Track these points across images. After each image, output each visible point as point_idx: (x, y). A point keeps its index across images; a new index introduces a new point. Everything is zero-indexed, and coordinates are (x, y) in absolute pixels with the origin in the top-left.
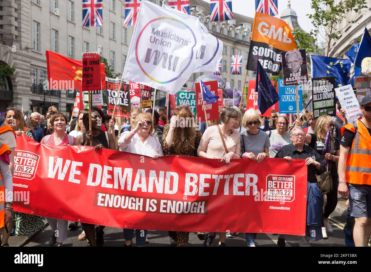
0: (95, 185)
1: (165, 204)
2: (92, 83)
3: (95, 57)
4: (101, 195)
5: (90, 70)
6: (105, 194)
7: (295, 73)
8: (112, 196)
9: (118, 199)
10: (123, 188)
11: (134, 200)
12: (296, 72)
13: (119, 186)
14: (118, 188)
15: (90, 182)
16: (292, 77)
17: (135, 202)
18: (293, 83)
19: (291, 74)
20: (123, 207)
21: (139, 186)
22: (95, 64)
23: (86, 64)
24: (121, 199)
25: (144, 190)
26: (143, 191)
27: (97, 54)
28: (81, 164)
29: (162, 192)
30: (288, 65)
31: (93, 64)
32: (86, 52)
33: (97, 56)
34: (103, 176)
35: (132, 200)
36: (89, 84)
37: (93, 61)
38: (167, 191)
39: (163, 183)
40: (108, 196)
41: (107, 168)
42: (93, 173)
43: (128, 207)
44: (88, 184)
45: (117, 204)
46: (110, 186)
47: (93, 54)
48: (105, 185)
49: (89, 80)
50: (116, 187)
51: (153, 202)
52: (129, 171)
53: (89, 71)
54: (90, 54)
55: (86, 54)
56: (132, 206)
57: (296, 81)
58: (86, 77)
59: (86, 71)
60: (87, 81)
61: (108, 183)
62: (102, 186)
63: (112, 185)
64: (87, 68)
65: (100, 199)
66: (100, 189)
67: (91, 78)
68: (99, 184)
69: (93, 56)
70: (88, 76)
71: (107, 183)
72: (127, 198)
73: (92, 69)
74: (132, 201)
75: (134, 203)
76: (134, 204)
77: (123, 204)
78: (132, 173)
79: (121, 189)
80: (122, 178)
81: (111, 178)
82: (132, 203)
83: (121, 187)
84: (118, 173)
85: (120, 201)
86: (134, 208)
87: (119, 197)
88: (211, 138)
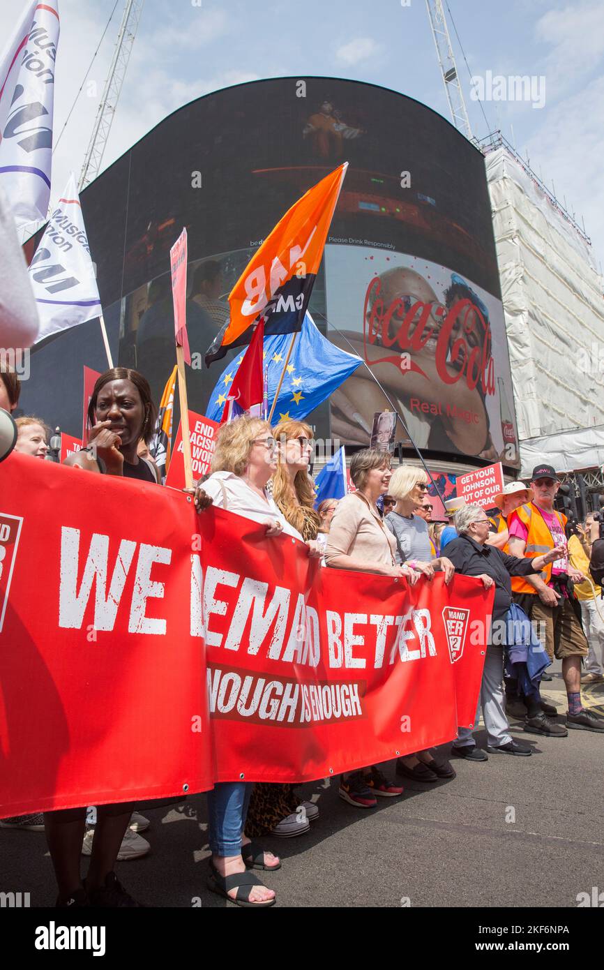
8: (218, 673)
9: (231, 682)
10: (253, 650)
11: (279, 692)
13: (245, 642)
14: (236, 649)
17: (280, 698)
20: (244, 712)
24: (241, 685)
28: (164, 556)
35: (274, 690)
43: (257, 713)
45: (226, 702)
50: (233, 643)
56: (269, 709)
71: (208, 629)
72: (261, 682)
74: (273, 695)
75: (277, 701)
76: (274, 703)
77: (245, 702)
78: (288, 603)
79: (249, 652)
80: (264, 616)
81: (224, 613)
82: (272, 700)
83: (248, 645)
84: (254, 597)
85: (238, 690)
86: (275, 715)
87: (235, 677)
88: (363, 521)
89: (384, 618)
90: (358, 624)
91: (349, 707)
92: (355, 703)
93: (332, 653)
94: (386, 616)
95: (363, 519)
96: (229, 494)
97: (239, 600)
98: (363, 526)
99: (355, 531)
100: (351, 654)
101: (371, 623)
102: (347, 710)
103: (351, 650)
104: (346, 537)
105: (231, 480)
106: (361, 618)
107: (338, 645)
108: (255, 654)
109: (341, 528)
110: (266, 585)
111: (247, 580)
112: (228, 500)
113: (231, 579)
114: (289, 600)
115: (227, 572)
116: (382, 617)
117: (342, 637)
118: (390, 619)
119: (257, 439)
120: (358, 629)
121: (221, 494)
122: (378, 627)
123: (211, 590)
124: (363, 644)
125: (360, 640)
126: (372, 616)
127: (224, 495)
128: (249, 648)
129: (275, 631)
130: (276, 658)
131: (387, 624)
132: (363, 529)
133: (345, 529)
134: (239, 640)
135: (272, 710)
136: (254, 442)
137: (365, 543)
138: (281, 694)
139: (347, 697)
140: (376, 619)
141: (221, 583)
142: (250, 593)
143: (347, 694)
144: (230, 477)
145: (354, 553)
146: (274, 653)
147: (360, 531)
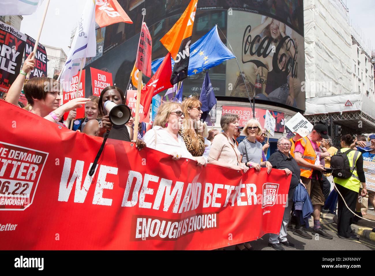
0: (130, 206)
8: (150, 220)
9: (156, 224)
10: (166, 209)
11: (177, 226)
13: (162, 206)
14: (158, 209)
17: (178, 228)
20: (162, 236)
24: (161, 224)
34: (142, 191)
35: (175, 226)
40: (145, 221)
41: (149, 178)
42: (131, 186)
43: (168, 236)
44: (122, 205)
45: (154, 232)
46: (148, 205)
48: (143, 204)
50: (156, 207)
56: (172, 234)
62: (140, 206)
63: (151, 204)
66: (136, 211)
68: (136, 203)
71: (144, 201)
72: (170, 223)
76: (175, 231)
77: (162, 232)
78: (182, 189)
79: (164, 210)
80: (170, 195)
81: (152, 194)
83: (163, 207)
84: (166, 187)
85: (159, 227)
86: (175, 236)
87: (158, 221)
88: (224, 146)
89: (231, 186)
90: (219, 189)
91: (210, 224)
92: (214, 222)
93: (205, 201)
94: (232, 186)
95: (225, 145)
96: (158, 137)
97: (159, 188)
98: (224, 148)
99: (221, 150)
100: (215, 201)
101: (225, 188)
102: (209, 225)
103: (215, 200)
104: (217, 153)
105: (160, 130)
106: (221, 186)
107: (209, 197)
108: (167, 211)
109: (214, 148)
110: (171, 181)
111: (162, 179)
112: (157, 139)
113: (155, 179)
114: (183, 187)
115: (153, 176)
116: (230, 186)
117: (212, 194)
118: (233, 187)
119: (172, 111)
120: (219, 191)
121: (154, 136)
122: (228, 190)
123: (146, 184)
124: (221, 197)
125: (219, 196)
126: (226, 186)
127: (156, 137)
128: (164, 209)
129: (176, 201)
130: (176, 212)
131: (232, 189)
132: (225, 149)
133: (216, 149)
134: (159, 205)
135: (174, 234)
136: (171, 113)
137: (225, 155)
139: (210, 219)
140: (227, 187)
141: (151, 180)
142: (164, 184)
143: (210, 218)
144: (160, 129)
145: (220, 160)
146: (175, 211)
147: (223, 150)
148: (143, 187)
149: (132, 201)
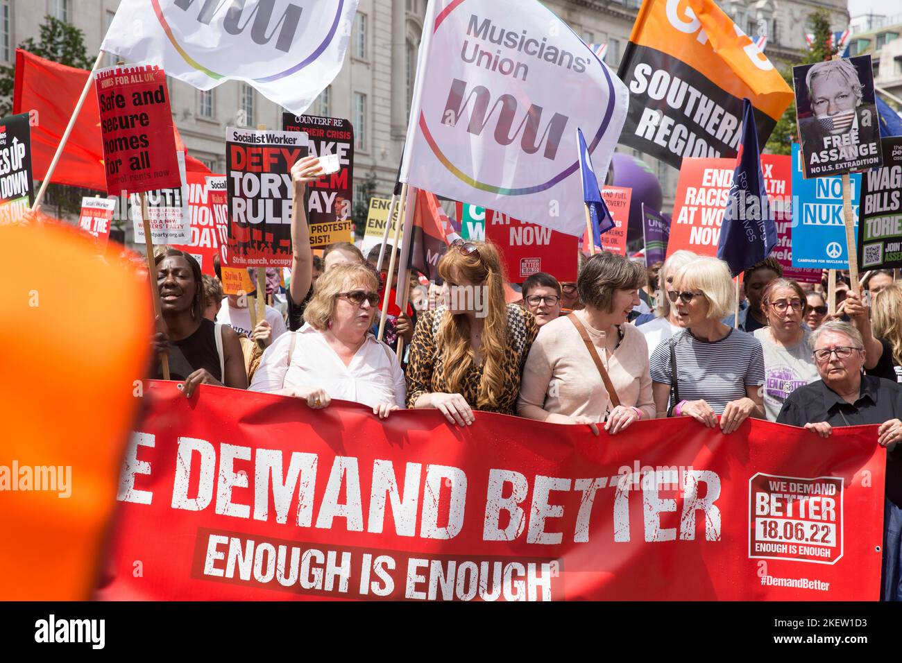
0: (195, 509)
1: (420, 571)
2: (148, 166)
3: (151, 77)
4: (214, 540)
5: (137, 122)
6: (227, 538)
7: (840, 135)
8: (250, 544)
9: (266, 553)
10: (282, 519)
11: (320, 560)
12: (842, 130)
13: (272, 512)
14: (265, 519)
15: (179, 499)
16: (830, 147)
17: (324, 566)
18: (834, 167)
19: (825, 139)
20: (284, 582)
21: (338, 511)
22: (152, 102)
23: (121, 104)
24: (277, 555)
25: (355, 524)
26: (350, 527)
27: (156, 67)
28: (150, 440)
29: (412, 533)
30: (817, 109)
31: (146, 103)
32: (117, 67)
33: (154, 77)
34: (221, 479)
35: (313, 559)
36: (138, 168)
37: (145, 94)
38: (431, 531)
39: (416, 502)
40: (236, 543)
41: (231, 452)
42: (189, 469)
43: (298, 581)
44: (174, 505)
45: (264, 572)
46: (241, 511)
47: (142, 68)
48: (228, 508)
49: (137, 159)
50: (261, 514)
51: (384, 565)
52: (304, 462)
53: (133, 126)
54: (132, 69)
55: (119, 71)
56: (311, 578)
57: (844, 160)
58: (127, 148)
59: (122, 127)
60: (131, 160)
61: (233, 501)
62: (219, 511)
63: (248, 507)
64: (126, 118)
65: (212, 554)
66: (211, 521)
67: (145, 149)
68: (208, 503)
69: (143, 78)
70: (132, 143)
72: (296, 551)
73: (143, 119)
74: (314, 563)
75: (320, 570)
76: (317, 572)
77: (283, 571)
78: (315, 468)
79: (278, 522)
80: (284, 484)
81: (246, 486)
82: (314, 569)
83: (276, 514)
85: (274, 560)
86: (321, 584)
87: (269, 547)
97: (256, 472)
108: (285, 523)
110: (279, 454)
111: (258, 450)
113: (243, 453)
115: (240, 447)
123: (227, 465)
128: (277, 518)
129: (301, 498)
130: (308, 525)
134: (266, 510)
135: (316, 578)
138: (323, 562)
141: (238, 457)
146: (304, 522)
148: (220, 472)
149: (197, 499)
